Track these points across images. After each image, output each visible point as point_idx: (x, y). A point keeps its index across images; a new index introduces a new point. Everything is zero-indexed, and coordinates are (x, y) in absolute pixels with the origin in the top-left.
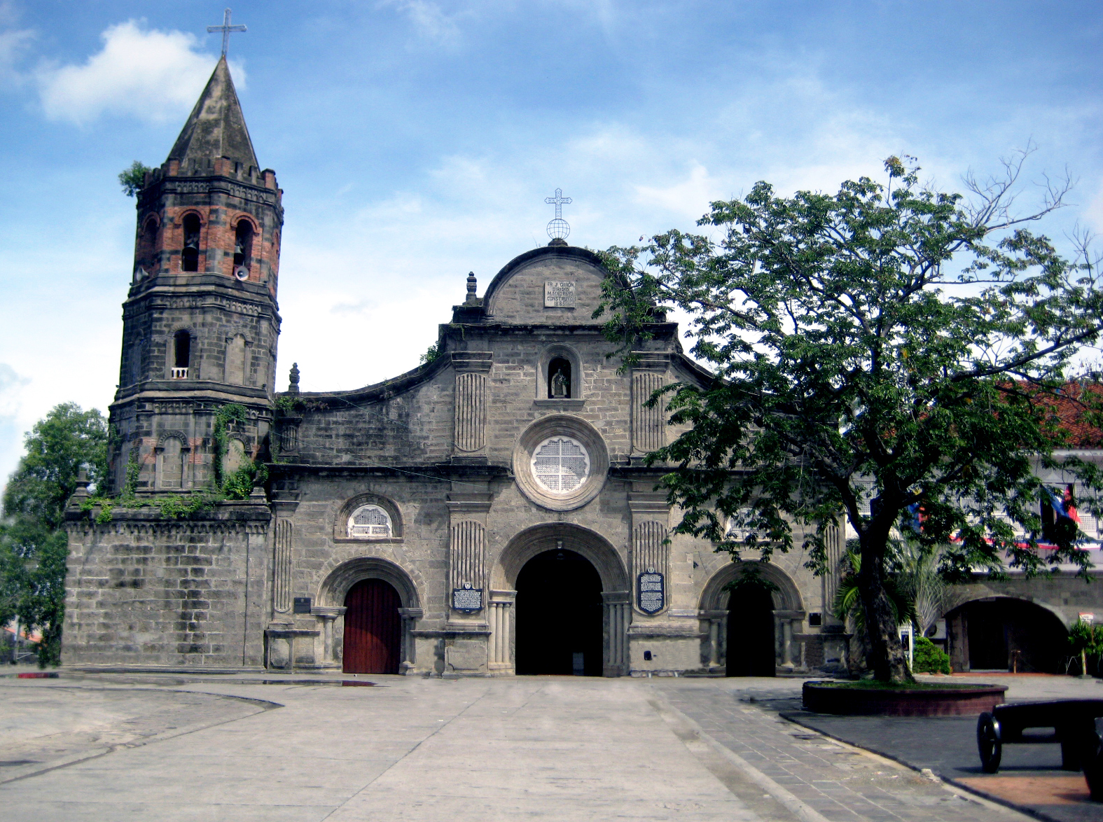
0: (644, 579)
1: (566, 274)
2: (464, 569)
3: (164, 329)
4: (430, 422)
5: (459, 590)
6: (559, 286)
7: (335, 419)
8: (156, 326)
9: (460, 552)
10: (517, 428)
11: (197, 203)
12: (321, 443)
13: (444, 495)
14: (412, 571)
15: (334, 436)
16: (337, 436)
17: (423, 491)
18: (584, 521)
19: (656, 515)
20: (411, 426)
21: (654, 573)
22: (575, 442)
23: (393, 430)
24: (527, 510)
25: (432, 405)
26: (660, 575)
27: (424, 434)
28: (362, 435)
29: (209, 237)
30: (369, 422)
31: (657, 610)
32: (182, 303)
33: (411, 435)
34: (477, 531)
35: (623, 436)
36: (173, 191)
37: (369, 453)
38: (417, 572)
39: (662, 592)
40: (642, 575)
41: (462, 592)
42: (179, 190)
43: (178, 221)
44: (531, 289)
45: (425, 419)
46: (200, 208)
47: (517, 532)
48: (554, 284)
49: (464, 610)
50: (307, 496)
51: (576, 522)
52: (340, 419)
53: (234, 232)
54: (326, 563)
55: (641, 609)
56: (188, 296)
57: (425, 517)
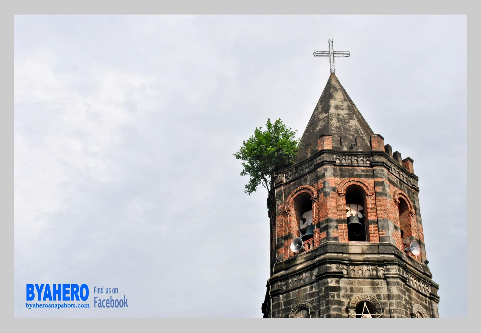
3: (342, 299)
8: (333, 296)
11: (359, 176)
29: (378, 208)
32: (360, 272)
36: (333, 163)
42: (338, 162)
43: (343, 191)
46: (362, 180)
53: (397, 207)
56: (368, 265)
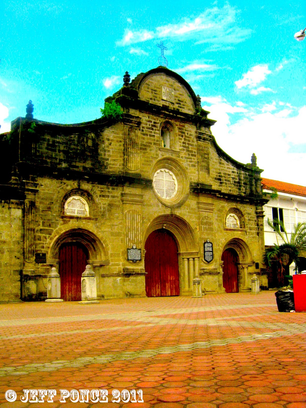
0: (206, 245)
1: (170, 85)
2: (132, 237)
4: (109, 151)
5: (130, 249)
6: (168, 90)
7: (58, 140)
9: (129, 227)
10: (151, 161)
12: (50, 154)
13: (120, 193)
14: (102, 238)
15: (57, 151)
16: (60, 151)
17: (107, 190)
18: (180, 214)
19: (209, 213)
20: (99, 151)
21: (209, 242)
22: (171, 173)
23: (89, 152)
24: (158, 206)
25: (110, 142)
26: (211, 243)
27: (106, 157)
28: (73, 152)
30: (77, 146)
31: (211, 261)
33: (100, 157)
34: (137, 216)
35: (195, 173)
37: (78, 164)
38: (104, 238)
39: (212, 252)
40: (205, 243)
41: (132, 251)
44: (156, 89)
45: (106, 149)
47: (153, 218)
48: (166, 88)
49: (133, 260)
50: (43, 187)
51: (178, 214)
52: (61, 141)
54: (54, 231)
55: (205, 260)
57: (108, 206)
